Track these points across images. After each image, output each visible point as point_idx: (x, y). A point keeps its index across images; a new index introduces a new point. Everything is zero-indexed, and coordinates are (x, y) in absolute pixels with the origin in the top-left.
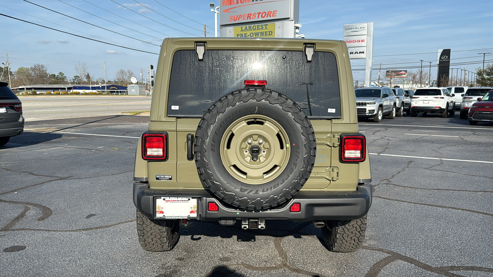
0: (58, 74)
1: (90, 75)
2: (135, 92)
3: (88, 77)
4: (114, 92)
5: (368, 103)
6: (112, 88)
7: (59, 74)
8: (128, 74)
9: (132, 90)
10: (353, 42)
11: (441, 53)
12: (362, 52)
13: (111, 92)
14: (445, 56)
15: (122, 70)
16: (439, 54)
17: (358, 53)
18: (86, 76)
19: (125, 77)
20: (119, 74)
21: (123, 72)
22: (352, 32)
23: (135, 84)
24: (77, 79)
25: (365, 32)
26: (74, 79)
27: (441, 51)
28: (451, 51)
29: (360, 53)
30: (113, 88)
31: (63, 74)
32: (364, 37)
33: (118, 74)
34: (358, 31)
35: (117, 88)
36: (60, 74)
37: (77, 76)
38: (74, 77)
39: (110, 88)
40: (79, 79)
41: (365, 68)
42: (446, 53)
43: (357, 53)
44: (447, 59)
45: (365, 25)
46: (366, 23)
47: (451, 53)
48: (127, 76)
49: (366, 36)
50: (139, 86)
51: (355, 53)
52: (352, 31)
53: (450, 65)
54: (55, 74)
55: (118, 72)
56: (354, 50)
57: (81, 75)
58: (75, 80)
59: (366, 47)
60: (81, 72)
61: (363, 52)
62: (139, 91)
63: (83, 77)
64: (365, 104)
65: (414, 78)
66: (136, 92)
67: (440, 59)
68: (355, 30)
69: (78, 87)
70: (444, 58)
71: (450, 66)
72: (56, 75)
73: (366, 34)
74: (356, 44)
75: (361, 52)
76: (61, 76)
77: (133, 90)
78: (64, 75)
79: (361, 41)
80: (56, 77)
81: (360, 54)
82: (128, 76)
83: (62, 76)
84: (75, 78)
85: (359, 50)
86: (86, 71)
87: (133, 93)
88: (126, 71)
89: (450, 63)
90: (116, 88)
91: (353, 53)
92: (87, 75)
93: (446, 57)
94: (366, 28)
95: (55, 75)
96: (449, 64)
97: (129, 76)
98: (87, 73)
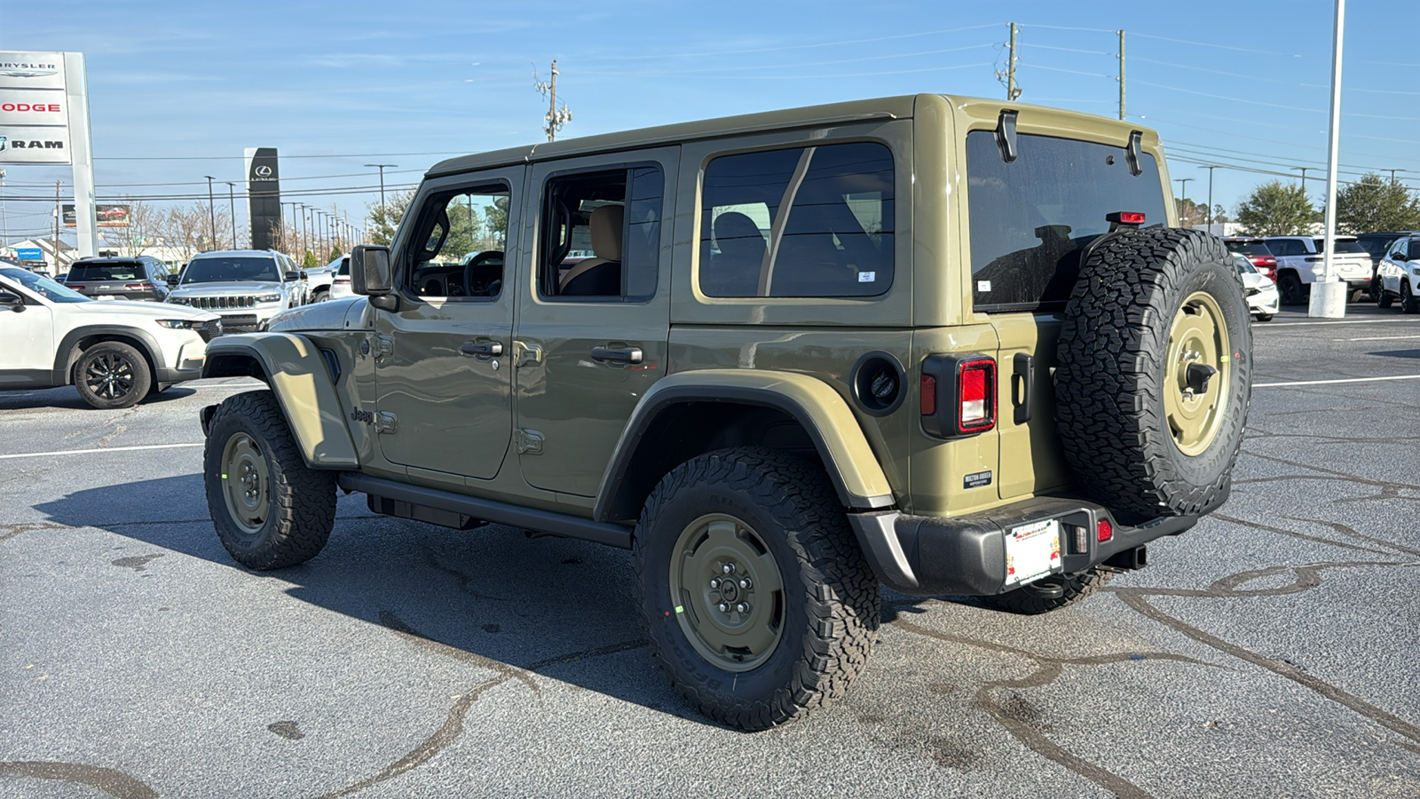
5: (258, 299)
10: (19, 109)
11: (252, 160)
12: (56, 143)
14: (265, 167)
16: (248, 163)
17: (43, 144)
22: (11, 75)
25: (57, 81)
27: (250, 153)
28: (279, 154)
29: (48, 144)
32: (58, 98)
34: (32, 76)
41: (73, 193)
42: (266, 158)
43: (39, 145)
44: (271, 176)
45: (56, 58)
46: (57, 51)
47: (279, 159)
49: (63, 93)
51: (32, 145)
52: (11, 72)
53: (281, 194)
56: (27, 135)
59: (66, 130)
61: (60, 145)
64: (251, 301)
65: (189, 228)
67: (252, 174)
68: (21, 70)
70: (261, 172)
71: (281, 198)
73: (64, 87)
74: (32, 117)
75: (51, 143)
79: (47, 108)
81: (48, 149)
85: (44, 136)
89: (281, 190)
91: (22, 145)
93: (267, 171)
94: (60, 68)
96: (278, 193)
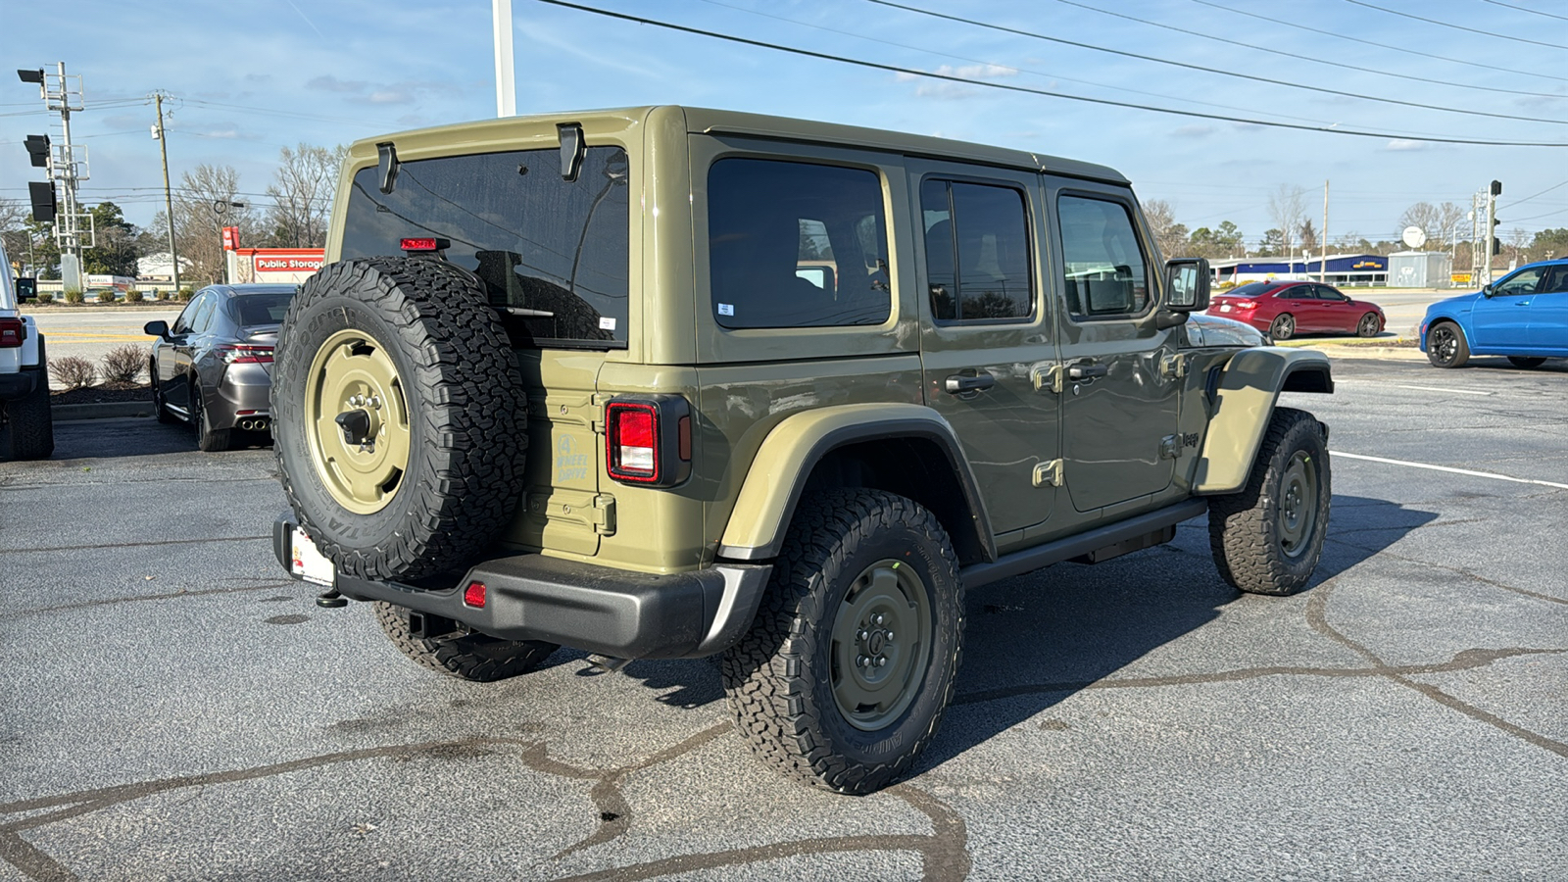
0: (1217, 228)
1: (1312, 226)
2: (1412, 276)
3: (1308, 231)
4: (1369, 278)
6: (1362, 264)
7: (1221, 226)
8: (1442, 215)
9: (1403, 269)
13: (1359, 278)
15: (1422, 204)
18: (1300, 230)
19: (1431, 227)
20: (1410, 218)
21: (1427, 211)
23: (1416, 250)
24: (1272, 242)
26: (1265, 240)
30: (1367, 264)
31: (1232, 226)
33: (1406, 216)
35: (1379, 266)
36: (1225, 228)
37: (1274, 232)
38: (1267, 233)
39: (1355, 266)
40: (1280, 239)
48: (1438, 224)
50: (1429, 257)
54: (1207, 229)
55: (1407, 213)
57: (1285, 228)
58: (1268, 244)
60: (1285, 216)
62: (1425, 274)
63: (1290, 234)
66: (1418, 278)
69: (1254, 265)
72: (1211, 231)
76: (1226, 232)
77: (1407, 271)
78: (1235, 231)
80: (1212, 236)
82: (1442, 224)
83: (1229, 233)
84: (1269, 238)
86: (1302, 214)
87: (1405, 281)
88: (1437, 205)
90: (1377, 266)
92: (1304, 225)
95: (1207, 232)
97: (1445, 222)
98: (1305, 220)
